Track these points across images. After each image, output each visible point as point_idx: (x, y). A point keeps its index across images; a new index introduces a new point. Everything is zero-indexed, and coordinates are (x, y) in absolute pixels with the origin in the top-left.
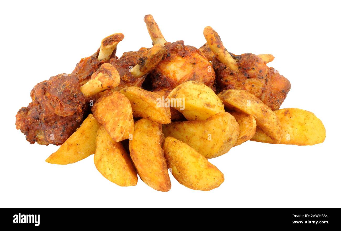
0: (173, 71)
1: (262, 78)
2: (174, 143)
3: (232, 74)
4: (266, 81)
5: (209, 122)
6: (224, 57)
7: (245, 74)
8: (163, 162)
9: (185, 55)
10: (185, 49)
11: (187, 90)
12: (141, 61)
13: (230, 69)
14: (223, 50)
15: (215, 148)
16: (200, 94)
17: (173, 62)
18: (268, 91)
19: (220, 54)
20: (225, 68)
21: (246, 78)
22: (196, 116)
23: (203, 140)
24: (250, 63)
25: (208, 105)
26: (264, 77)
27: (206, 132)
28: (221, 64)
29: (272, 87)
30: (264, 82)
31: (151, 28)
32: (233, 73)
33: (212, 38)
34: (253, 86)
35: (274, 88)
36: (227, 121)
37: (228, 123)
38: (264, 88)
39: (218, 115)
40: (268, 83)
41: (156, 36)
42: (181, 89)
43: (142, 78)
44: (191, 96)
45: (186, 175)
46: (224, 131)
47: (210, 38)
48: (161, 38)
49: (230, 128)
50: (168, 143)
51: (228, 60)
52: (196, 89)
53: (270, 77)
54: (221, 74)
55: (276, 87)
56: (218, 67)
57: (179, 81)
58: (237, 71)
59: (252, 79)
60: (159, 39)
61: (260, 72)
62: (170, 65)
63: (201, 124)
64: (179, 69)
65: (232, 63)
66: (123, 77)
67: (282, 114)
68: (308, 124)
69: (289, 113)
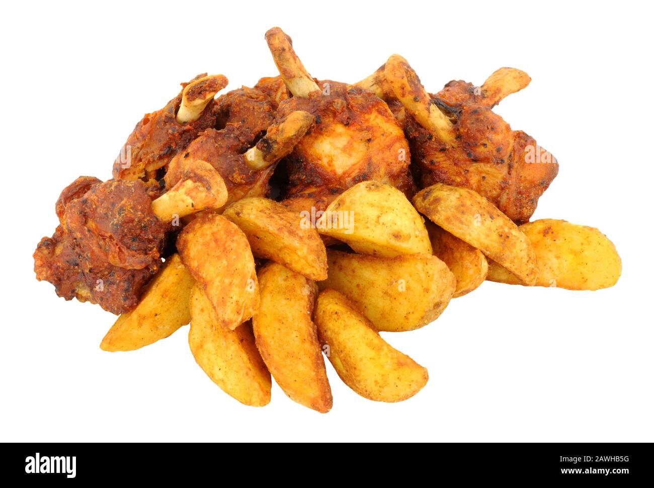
0: (329, 156)
1: (502, 161)
2: (336, 315)
3: (443, 150)
4: (510, 167)
5: (400, 264)
6: (426, 117)
7: (469, 154)
8: (316, 352)
9: (350, 122)
10: (350, 106)
11: (357, 206)
12: (266, 145)
13: (439, 141)
14: (425, 105)
15: (411, 320)
16: (380, 217)
17: (326, 135)
18: (513, 188)
19: (419, 114)
20: (430, 139)
21: (469, 161)
22: (375, 251)
23: (389, 298)
24: (478, 135)
25: (397, 236)
26: (506, 159)
27: (394, 283)
28: (422, 130)
29: (521, 177)
30: (504, 170)
31: (280, 59)
32: (446, 149)
33: (404, 86)
34: (484, 178)
35: (526, 180)
36: (433, 274)
37: (435, 278)
38: (505, 181)
39: (415, 256)
40: (513, 173)
41: (291, 75)
42: (345, 205)
43: (268, 171)
44: (364, 222)
45: (358, 378)
46: (427, 290)
47: (400, 85)
48: (301, 77)
49: (437, 286)
50: (324, 312)
51: (435, 123)
52: (373, 205)
53: (516, 159)
54: (423, 149)
55: (528, 178)
56: (416, 135)
57: (341, 176)
58: (453, 144)
59: (482, 164)
60: (297, 80)
61: (498, 150)
62: (322, 142)
63: (385, 265)
64: (339, 151)
65: (442, 129)
66: (233, 177)
67: (539, 233)
68: (586, 253)
69: (552, 233)
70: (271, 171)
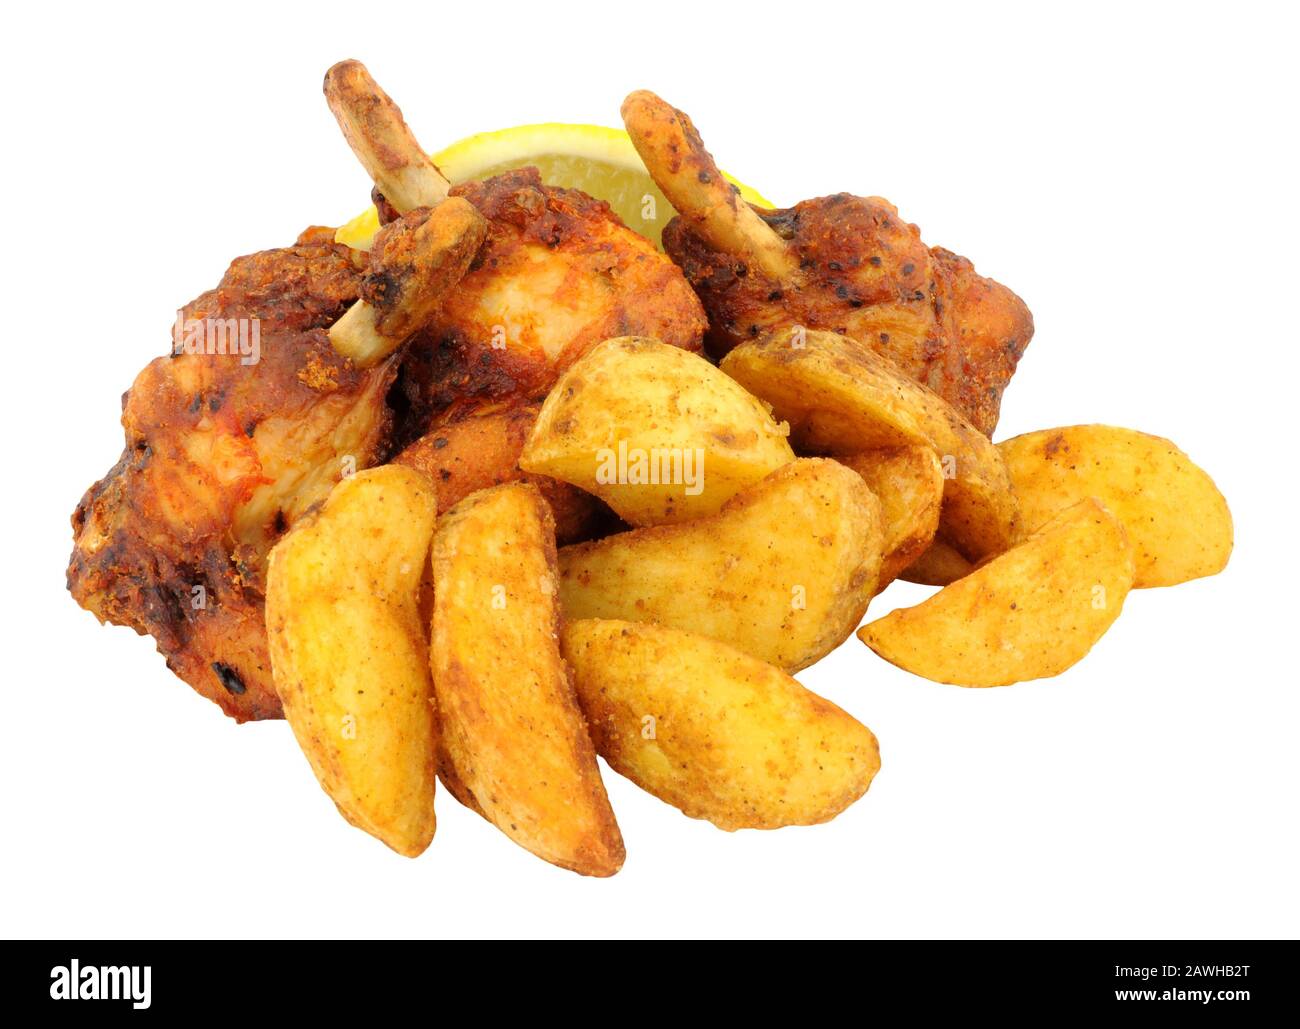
0: (523, 318)
1: (920, 296)
3: (776, 297)
4: (937, 309)
5: (740, 516)
6: (730, 222)
7: (841, 291)
9: (562, 237)
10: (553, 205)
11: (614, 385)
12: (383, 287)
13: (763, 277)
14: (725, 192)
15: (800, 629)
16: (678, 398)
17: (508, 273)
18: (954, 352)
19: (712, 213)
20: (743, 273)
21: (844, 307)
22: (671, 500)
23: (728, 603)
24: (857, 236)
25: (726, 438)
26: (924, 290)
27: (735, 564)
28: (722, 257)
29: (963, 331)
30: (928, 314)
32: (782, 292)
33: (675, 143)
34: (884, 337)
35: (975, 338)
36: (838, 496)
37: (844, 505)
38: (932, 339)
39: (779, 476)
40: (946, 319)
42: (588, 386)
43: (384, 369)
44: (642, 415)
46: (828, 541)
47: (666, 141)
49: (853, 525)
51: (750, 234)
52: (652, 378)
53: (948, 291)
54: (728, 303)
55: (980, 333)
56: (709, 272)
57: (558, 363)
58: (798, 281)
59: (874, 309)
61: (907, 271)
62: (500, 289)
63: (699, 536)
64: (545, 302)
65: (769, 248)
66: (308, 372)
67: (1036, 452)
68: (1150, 493)
69: (1066, 449)
70: (391, 369)
